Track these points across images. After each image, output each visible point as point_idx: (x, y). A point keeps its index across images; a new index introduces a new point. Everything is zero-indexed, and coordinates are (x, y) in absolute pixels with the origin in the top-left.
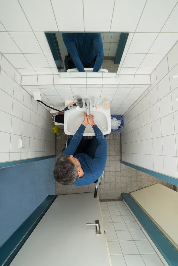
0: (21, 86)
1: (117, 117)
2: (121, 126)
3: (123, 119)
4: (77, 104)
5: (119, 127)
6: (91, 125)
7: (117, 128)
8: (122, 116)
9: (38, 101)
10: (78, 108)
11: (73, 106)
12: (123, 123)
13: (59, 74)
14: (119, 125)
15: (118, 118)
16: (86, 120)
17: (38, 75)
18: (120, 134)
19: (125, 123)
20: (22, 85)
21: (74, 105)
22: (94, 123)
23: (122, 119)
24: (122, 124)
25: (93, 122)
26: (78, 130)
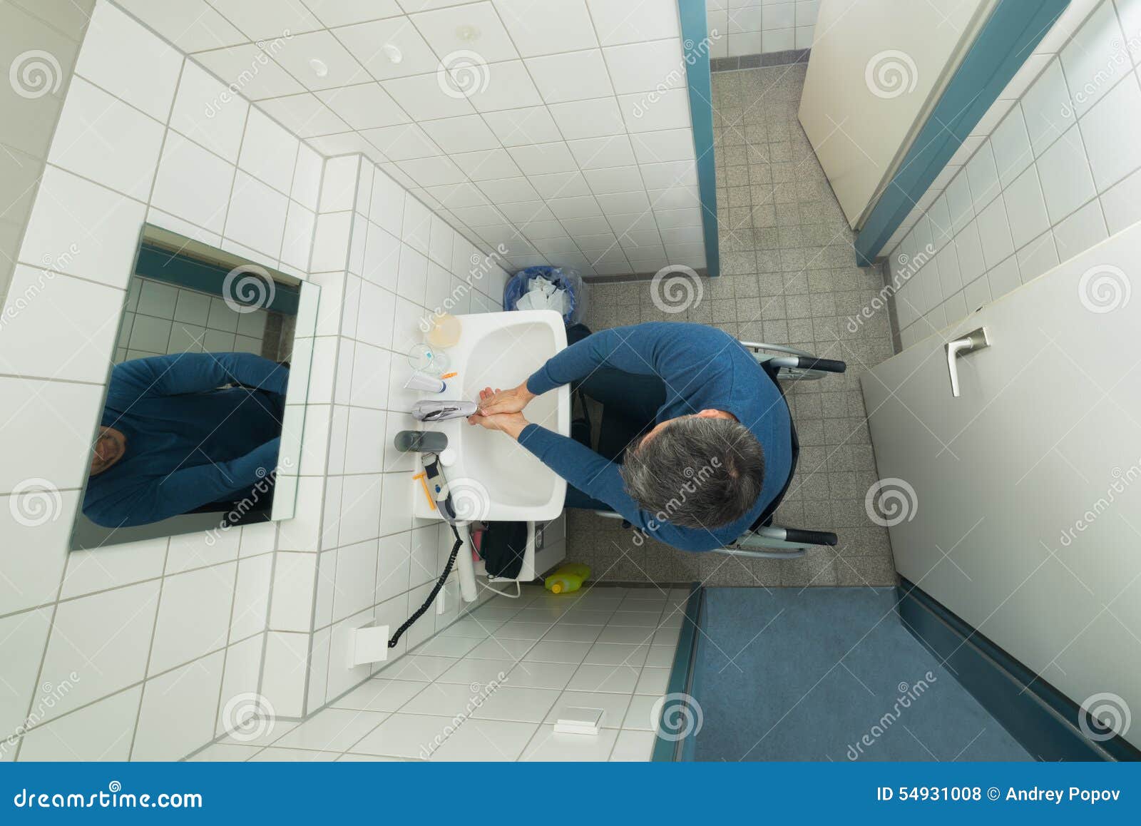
0: (306, 717)
1: (513, 294)
2: (554, 278)
3: (523, 270)
4: (431, 460)
5: (556, 283)
6: (528, 400)
7: (560, 293)
8: (512, 274)
9: (393, 643)
10: (446, 457)
11: (436, 480)
12: (541, 268)
13: (279, 523)
14: (549, 286)
15: (515, 292)
16: (503, 421)
17: (267, 630)
18: (585, 279)
19: (537, 261)
20: (299, 714)
21: (432, 471)
22: (522, 385)
23: (521, 275)
24: (546, 272)
25: (514, 392)
26: (543, 460)
